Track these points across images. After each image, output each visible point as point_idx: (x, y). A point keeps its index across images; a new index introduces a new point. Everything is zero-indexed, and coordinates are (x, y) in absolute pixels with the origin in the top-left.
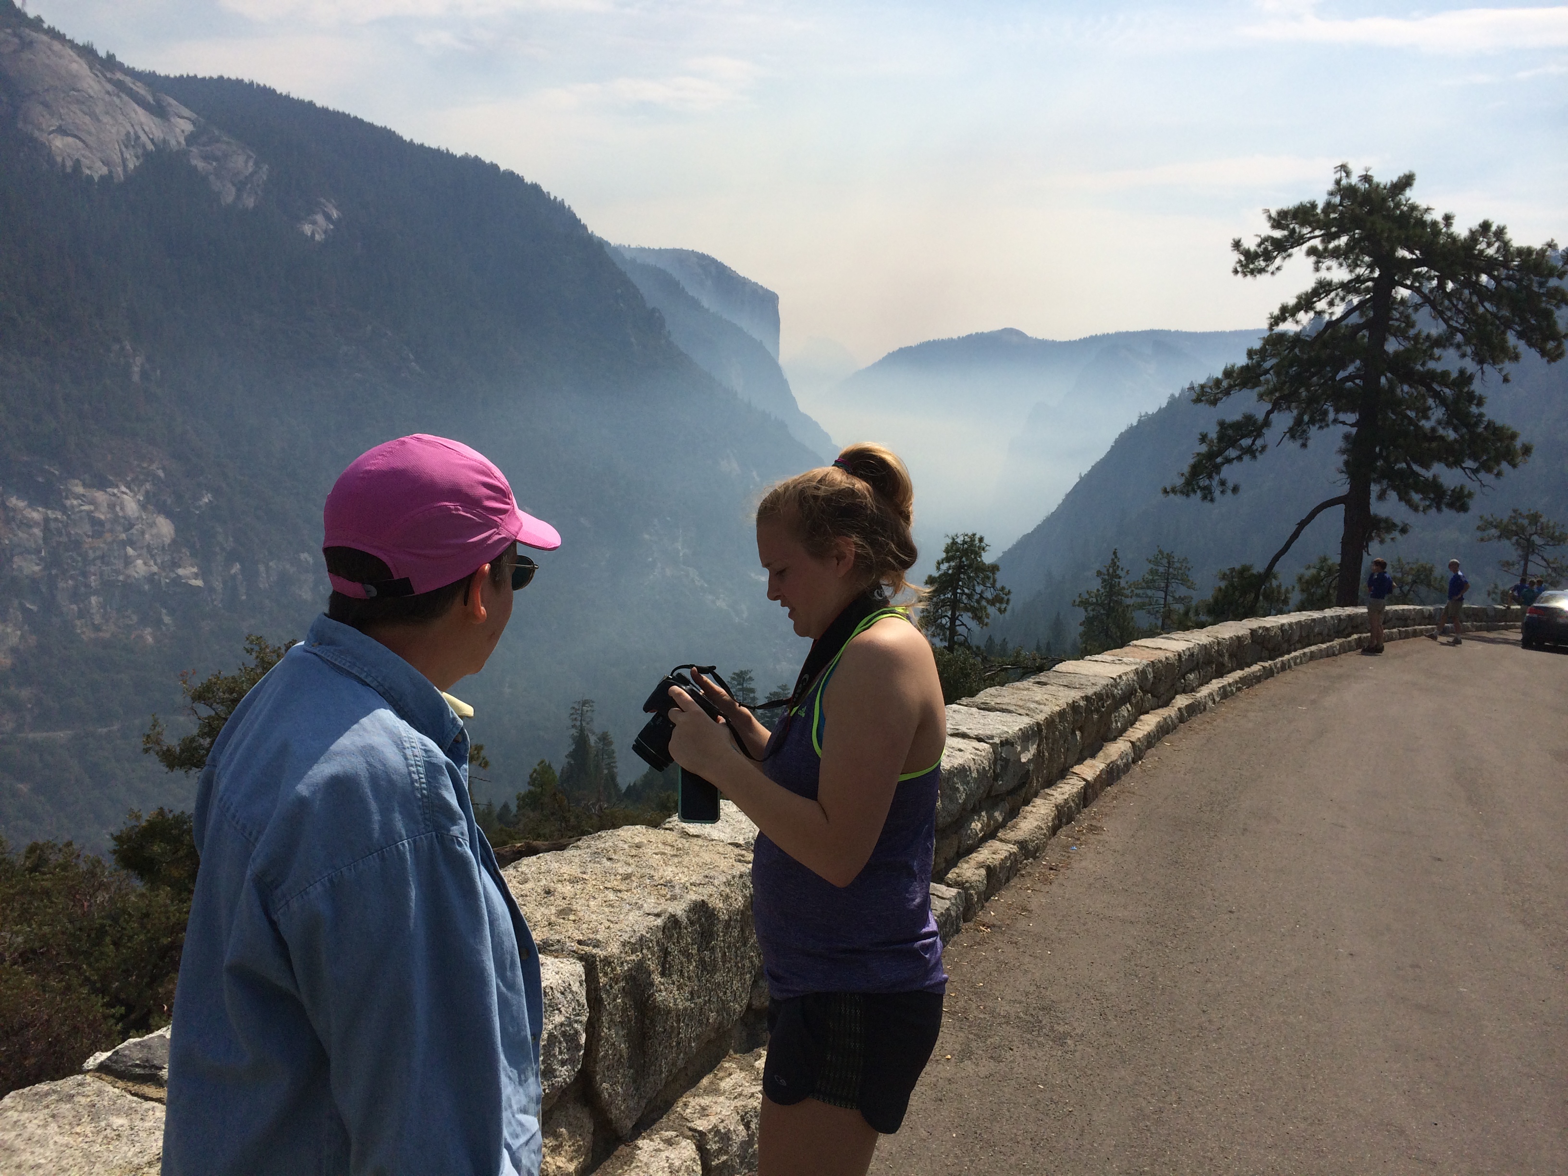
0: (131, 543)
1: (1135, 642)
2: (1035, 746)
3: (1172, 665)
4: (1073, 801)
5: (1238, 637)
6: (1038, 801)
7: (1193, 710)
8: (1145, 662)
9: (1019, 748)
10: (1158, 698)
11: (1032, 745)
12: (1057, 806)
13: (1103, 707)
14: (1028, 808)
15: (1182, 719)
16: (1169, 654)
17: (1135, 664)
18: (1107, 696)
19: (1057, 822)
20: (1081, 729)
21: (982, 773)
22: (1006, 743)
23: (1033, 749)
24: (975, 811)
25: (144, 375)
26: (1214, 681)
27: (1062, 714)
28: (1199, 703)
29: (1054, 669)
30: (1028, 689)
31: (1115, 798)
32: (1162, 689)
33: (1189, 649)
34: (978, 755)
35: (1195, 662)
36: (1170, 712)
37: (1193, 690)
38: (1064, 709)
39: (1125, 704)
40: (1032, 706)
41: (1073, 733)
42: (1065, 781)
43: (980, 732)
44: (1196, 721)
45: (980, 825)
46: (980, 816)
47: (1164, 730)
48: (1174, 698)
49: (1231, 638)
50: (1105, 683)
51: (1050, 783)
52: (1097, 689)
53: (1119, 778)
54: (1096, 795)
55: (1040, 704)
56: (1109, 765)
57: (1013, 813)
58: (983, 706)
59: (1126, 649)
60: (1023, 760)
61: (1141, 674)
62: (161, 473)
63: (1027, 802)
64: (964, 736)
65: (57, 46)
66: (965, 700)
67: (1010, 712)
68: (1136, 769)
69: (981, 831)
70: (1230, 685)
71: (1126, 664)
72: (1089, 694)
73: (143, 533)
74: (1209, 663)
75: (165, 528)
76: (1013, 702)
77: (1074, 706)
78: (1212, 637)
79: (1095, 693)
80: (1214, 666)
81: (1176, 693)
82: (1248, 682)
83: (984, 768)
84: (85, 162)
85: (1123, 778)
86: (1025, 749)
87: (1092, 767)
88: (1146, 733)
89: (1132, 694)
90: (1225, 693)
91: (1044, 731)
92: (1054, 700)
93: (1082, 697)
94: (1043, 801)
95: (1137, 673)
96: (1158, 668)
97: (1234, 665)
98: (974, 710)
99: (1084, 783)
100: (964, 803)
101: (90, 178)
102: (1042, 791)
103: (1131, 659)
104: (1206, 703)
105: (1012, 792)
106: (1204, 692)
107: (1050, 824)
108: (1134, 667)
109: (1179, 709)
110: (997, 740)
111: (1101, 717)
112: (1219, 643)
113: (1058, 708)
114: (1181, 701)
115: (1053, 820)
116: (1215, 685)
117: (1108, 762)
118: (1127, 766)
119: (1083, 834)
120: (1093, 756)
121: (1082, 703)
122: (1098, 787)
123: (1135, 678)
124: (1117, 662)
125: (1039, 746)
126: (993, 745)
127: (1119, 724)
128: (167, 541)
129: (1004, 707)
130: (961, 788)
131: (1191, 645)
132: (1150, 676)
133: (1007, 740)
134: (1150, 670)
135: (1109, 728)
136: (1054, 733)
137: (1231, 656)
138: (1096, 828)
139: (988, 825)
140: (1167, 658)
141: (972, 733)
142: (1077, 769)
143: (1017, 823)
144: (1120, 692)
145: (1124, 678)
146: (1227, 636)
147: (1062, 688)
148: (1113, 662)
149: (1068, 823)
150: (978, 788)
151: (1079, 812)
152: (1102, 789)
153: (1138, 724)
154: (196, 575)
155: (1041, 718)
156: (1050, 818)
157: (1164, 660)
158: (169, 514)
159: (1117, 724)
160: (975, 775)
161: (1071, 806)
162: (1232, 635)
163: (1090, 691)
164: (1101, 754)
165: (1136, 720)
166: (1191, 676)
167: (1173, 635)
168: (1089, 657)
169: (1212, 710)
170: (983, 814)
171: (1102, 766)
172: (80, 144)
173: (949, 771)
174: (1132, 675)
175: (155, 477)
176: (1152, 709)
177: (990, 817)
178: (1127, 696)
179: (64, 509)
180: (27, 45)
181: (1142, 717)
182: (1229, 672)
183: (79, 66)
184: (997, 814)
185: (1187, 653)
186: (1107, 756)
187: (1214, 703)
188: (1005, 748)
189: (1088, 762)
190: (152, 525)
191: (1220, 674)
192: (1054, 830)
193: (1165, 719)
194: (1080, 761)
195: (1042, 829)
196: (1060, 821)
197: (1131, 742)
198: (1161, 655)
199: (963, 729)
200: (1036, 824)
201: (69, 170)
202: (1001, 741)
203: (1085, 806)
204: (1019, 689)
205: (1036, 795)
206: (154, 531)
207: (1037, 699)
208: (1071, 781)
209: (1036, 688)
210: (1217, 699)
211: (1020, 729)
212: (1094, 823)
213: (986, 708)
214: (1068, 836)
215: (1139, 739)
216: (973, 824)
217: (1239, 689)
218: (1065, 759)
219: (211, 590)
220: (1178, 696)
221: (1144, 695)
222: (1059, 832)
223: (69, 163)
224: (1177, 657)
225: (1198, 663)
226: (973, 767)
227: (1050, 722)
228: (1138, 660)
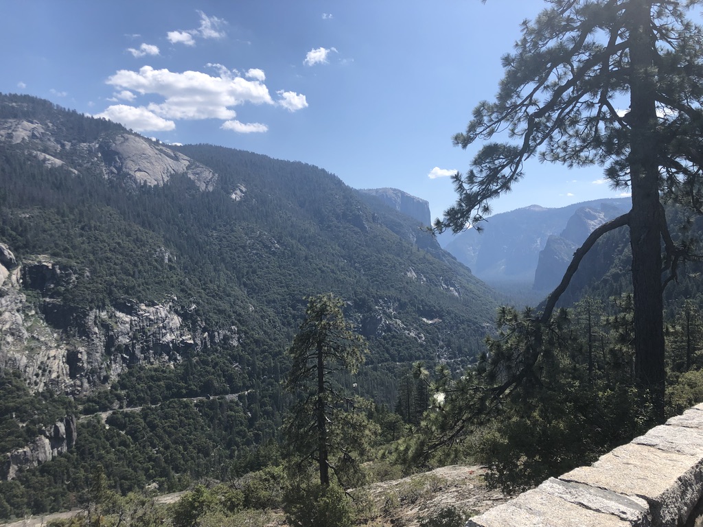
0: (164, 327)
25: (170, 260)
62: (175, 298)
65: (137, 139)
73: (169, 323)
75: (176, 321)
84: (148, 180)
101: (150, 186)
128: (179, 325)
154: (190, 339)
158: (179, 315)
172: (146, 174)
175: (174, 300)
179: (138, 316)
180: (127, 139)
183: (145, 145)
190: (172, 319)
201: (142, 184)
206: (173, 322)
219: (196, 344)
223: (142, 182)
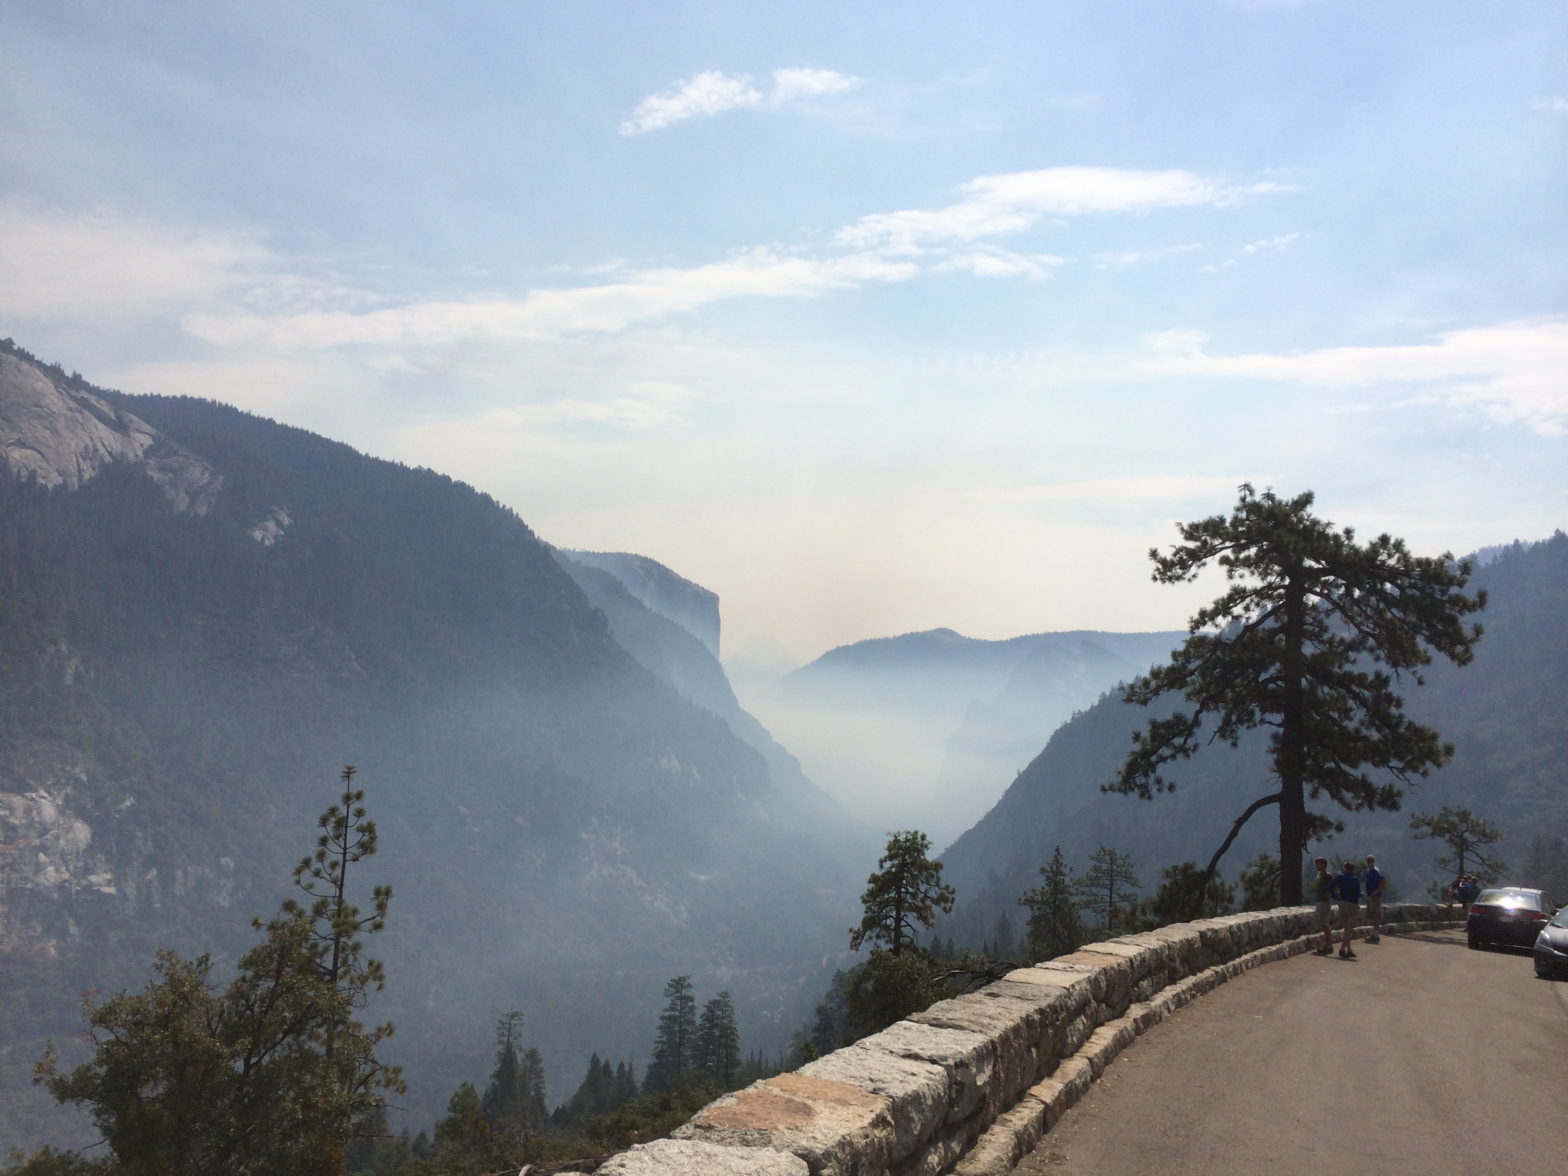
0: (44, 848)
1: (1085, 947)
2: (990, 1067)
3: (1125, 971)
4: (1033, 1126)
5: (1188, 940)
6: (996, 1128)
7: (1149, 1020)
8: (1097, 969)
9: (974, 1070)
10: (1113, 1008)
11: (988, 1066)
12: (1017, 1134)
13: (1058, 1020)
14: (986, 1137)
15: (1138, 1032)
16: (1121, 961)
17: (1088, 971)
18: (1062, 1009)
19: (1017, 1151)
20: (1036, 1046)
21: (937, 1099)
22: (961, 1065)
23: (988, 1071)
24: (932, 1141)
25: (78, 678)
26: (1167, 988)
27: (1016, 1029)
28: (1154, 1012)
29: (1005, 978)
30: (980, 1002)
31: (1076, 1122)
32: (1116, 998)
33: (1140, 954)
34: (932, 1080)
35: (1147, 969)
36: (1125, 1023)
37: (1147, 999)
38: (1018, 1024)
39: (1079, 1015)
40: (986, 1021)
41: (1029, 1051)
42: (1024, 1104)
43: (933, 1052)
44: (1153, 1032)
45: (937, 1159)
46: (936, 1148)
47: (1121, 1043)
48: (1128, 1008)
49: (1181, 941)
50: (1058, 993)
51: (1007, 1107)
52: (1051, 1000)
53: (1078, 1099)
54: (1056, 1119)
55: (993, 1019)
56: (1067, 1086)
57: (971, 1143)
58: (934, 1022)
59: (1077, 955)
60: (979, 1083)
61: (1094, 982)
62: (84, 777)
63: (984, 1130)
64: (916, 1057)
65: (25, 366)
66: (915, 1016)
67: (961, 1028)
68: (1095, 1088)
69: (938, 1165)
70: (1183, 992)
71: (1078, 971)
72: (1043, 1007)
73: (57, 838)
74: (1161, 967)
75: (82, 832)
76: (965, 1017)
77: (1028, 1021)
78: (1162, 940)
79: (1049, 1006)
80: (1166, 971)
81: (1131, 1002)
82: (1201, 989)
83: (939, 1094)
84: (39, 471)
85: (1082, 1099)
86: (980, 1070)
87: (1050, 1087)
88: (1102, 1048)
89: (1086, 1005)
90: (1180, 1002)
91: (999, 1049)
92: (1007, 1015)
93: (1036, 1010)
94: (1002, 1128)
95: (1090, 982)
96: (1111, 975)
97: (1187, 971)
98: (926, 1027)
99: (1043, 1106)
100: (920, 1134)
101: (44, 488)
102: (999, 1117)
103: (1083, 966)
104: (1161, 1013)
105: (968, 1119)
106: (1159, 1000)
107: (1010, 1155)
108: (1086, 975)
109: (1135, 1020)
110: (951, 1062)
111: (1055, 1033)
112: (1169, 947)
113: (1012, 1024)
114: (1136, 1011)
115: (1013, 1149)
116: (1169, 992)
117: (1066, 1081)
118: (1086, 1086)
119: (1045, 1164)
120: (1050, 1075)
121: (1037, 1017)
122: (1058, 1110)
123: (1088, 987)
124: (1069, 969)
125: (994, 1066)
126: (946, 1067)
127: (1075, 1038)
128: (82, 846)
129: (957, 1023)
130: (916, 1118)
131: (1141, 949)
132: (1103, 984)
133: (961, 1061)
134: (1103, 978)
135: (1065, 1044)
136: (1008, 1051)
137: (1183, 960)
138: (1059, 1157)
139: (946, 1157)
140: (1119, 965)
141: (925, 1054)
142: (1034, 1090)
143: (975, 1155)
144: (1074, 1003)
145: (1077, 987)
146: (1176, 940)
147: (1014, 1000)
148: (1064, 970)
149: (1029, 1151)
150: (934, 1116)
151: (1039, 1139)
152: (1062, 1112)
153: (1093, 1038)
154: (109, 883)
155: (995, 1034)
156: (1010, 1148)
157: (1116, 966)
158: (87, 819)
159: (1072, 1038)
160: (929, 1102)
161: (1030, 1134)
162: (1181, 938)
163: (1044, 1004)
164: (1058, 1072)
165: (1092, 1033)
166: (1144, 984)
167: (1123, 939)
168: (1039, 965)
169: (1168, 1020)
170: (940, 1145)
171: (1060, 1086)
172: (38, 456)
173: (903, 1098)
174: (1084, 984)
175: (78, 780)
176: (1108, 1021)
177: (947, 1148)
178: (1081, 1009)
181: (1098, 1030)
182: (1182, 978)
183: (44, 385)
184: (954, 1145)
185: (1139, 958)
186: (1065, 1075)
187: (1169, 1012)
188: (959, 1070)
189: (1046, 1082)
190: (69, 829)
191: (1173, 981)
192: (1015, 1160)
193: (1121, 1032)
194: (1038, 1080)
195: (1003, 1160)
196: (1021, 1150)
197: (1088, 1058)
198: (1112, 962)
199: (915, 1049)
200: (995, 1154)
201: (23, 480)
202: (956, 1063)
203: (1045, 1132)
204: (970, 1002)
205: (993, 1121)
206: (70, 836)
207: (990, 1013)
208: (1028, 1105)
209: (987, 1000)
210: (1172, 1008)
211: (975, 1049)
212: (1056, 1151)
213: (937, 1024)
214: (1029, 1167)
215: (1096, 1054)
216: (930, 1158)
217: (1193, 997)
218: (1022, 1079)
219: (125, 898)
220: (1132, 1006)
221: (1099, 1005)
222: (1020, 1164)
223: (24, 473)
224: (1129, 963)
225: (1150, 968)
226: (928, 1094)
227: (1005, 1039)
228: (1090, 968)
